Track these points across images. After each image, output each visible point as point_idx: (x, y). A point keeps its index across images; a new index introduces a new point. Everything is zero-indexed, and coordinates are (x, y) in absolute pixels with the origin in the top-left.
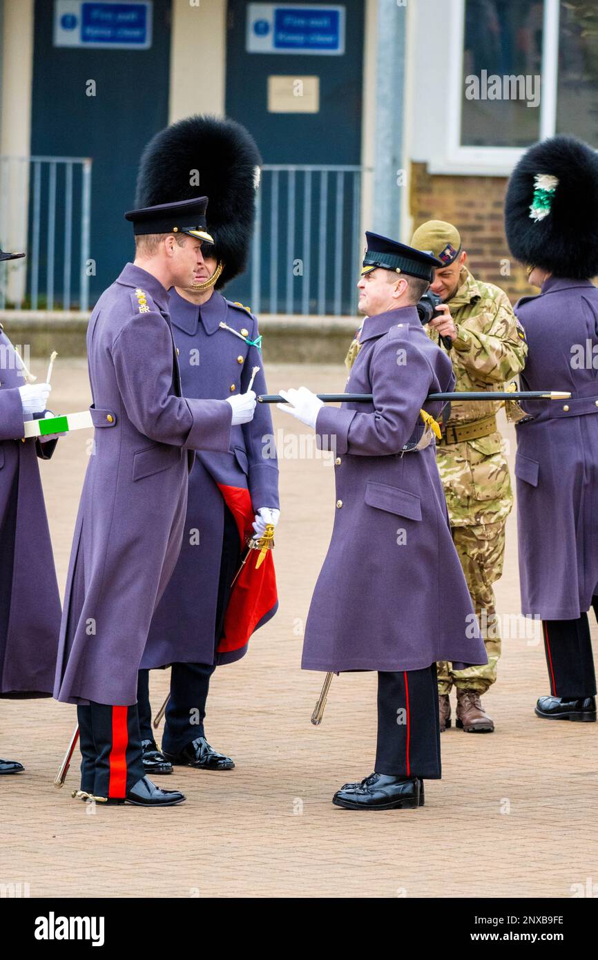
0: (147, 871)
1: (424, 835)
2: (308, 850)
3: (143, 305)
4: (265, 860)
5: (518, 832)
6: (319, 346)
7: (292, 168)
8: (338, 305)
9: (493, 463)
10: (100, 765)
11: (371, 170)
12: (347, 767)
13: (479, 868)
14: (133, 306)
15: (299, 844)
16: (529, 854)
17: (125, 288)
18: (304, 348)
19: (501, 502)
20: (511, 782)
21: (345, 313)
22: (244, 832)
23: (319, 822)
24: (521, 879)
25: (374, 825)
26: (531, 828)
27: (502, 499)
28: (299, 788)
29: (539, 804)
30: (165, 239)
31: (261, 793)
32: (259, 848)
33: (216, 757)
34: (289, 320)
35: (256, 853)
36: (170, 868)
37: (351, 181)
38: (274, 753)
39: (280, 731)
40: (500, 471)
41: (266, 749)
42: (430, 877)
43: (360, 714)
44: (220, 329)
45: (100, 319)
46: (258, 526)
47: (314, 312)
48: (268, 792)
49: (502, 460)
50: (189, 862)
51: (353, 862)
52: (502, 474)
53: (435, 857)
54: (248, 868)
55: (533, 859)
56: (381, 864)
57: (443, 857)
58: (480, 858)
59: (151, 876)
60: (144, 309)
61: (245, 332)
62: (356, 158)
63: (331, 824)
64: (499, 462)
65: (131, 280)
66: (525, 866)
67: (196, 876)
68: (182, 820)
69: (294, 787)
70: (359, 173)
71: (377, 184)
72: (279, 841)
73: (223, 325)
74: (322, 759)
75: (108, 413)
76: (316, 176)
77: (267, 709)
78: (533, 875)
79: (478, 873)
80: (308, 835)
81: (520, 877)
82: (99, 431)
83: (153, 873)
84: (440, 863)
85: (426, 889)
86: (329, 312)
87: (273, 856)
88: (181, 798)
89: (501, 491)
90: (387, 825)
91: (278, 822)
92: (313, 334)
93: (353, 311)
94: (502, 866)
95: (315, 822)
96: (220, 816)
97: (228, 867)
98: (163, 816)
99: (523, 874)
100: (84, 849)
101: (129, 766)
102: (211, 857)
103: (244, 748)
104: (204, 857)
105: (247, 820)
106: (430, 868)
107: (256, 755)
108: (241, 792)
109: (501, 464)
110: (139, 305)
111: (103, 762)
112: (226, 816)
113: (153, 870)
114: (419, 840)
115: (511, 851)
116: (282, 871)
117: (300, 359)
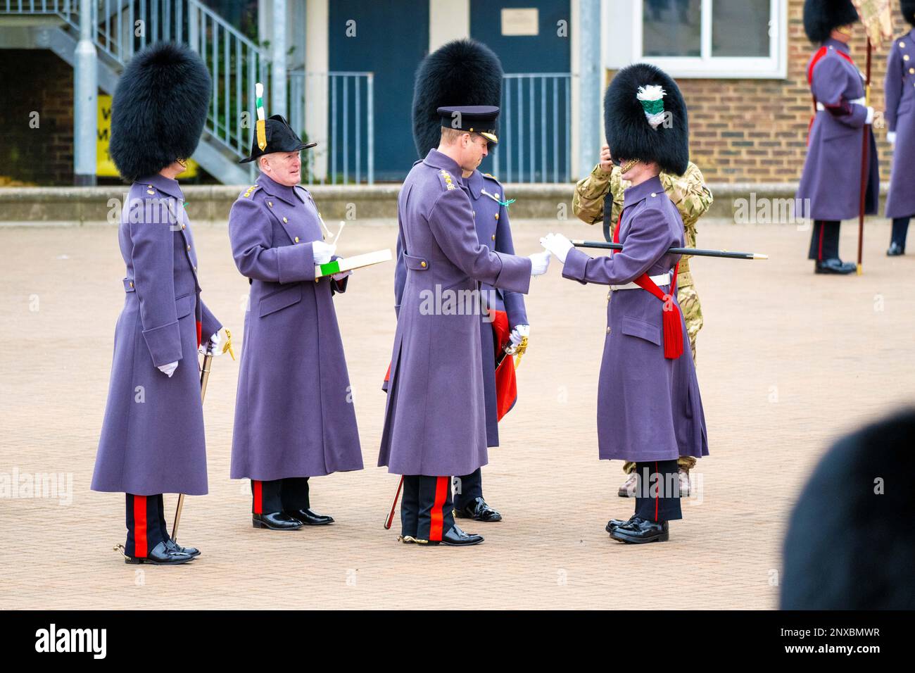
0: (426, 593)
1: (628, 562)
2: (544, 575)
3: (450, 184)
4: (511, 583)
5: (696, 558)
6: (543, 206)
7: (520, 76)
8: (556, 175)
9: (683, 293)
10: (423, 516)
11: (577, 76)
12: (570, 513)
13: (670, 586)
14: (441, 184)
15: (537, 571)
16: (705, 574)
17: (431, 169)
18: (532, 207)
19: (691, 322)
20: (690, 522)
21: (561, 181)
22: (496, 563)
23: (551, 555)
24: (699, 593)
25: (591, 556)
26: (706, 555)
27: (691, 320)
28: (535, 530)
29: (711, 537)
30: (462, 135)
31: (507, 534)
32: (508, 575)
33: (489, 512)
34: (521, 187)
35: (504, 578)
36: (443, 591)
37: (564, 85)
38: (517, 505)
39: (521, 488)
40: (689, 300)
41: (510, 502)
42: (633, 593)
43: (579, 474)
44: (482, 195)
45: (413, 191)
46: (515, 338)
47: (538, 180)
48: (513, 533)
49: (691, 291)
50: (456, 586)
51: (576, 583)
52: (691, 302)
53: (637, 578)
54: (500, 590)
55: (708, 578)
56: (597, 585)
57: (641, 578)
58: (670, 578)
59: (428, 597)
60: (451, 187)
61: (497, 196)
62: (567, 69)
63: (560, 556)
64: (688, 293)
65: (436, 163)
66: (702, 583)
67: (461, 596)
68: (450, 555)
69: (532, 530)
70: (570, 78)
71: (582, 86)
72: (521, 569)
73: (483, 192)
74: (551, 508)
75: (423, 260)
76: (538, 81)
77: (510, 473)
78: (709, 589)
79: (667, 589)
80: (543, 564)
81: (699, 591)
82: (414, 273)
83: (431, 595)
84: (641, 582)
85: (630, 602)
86: (550, 181)
87: (517, 580)
88: (481, 539)
89: (690, 314)
90: (600, 556)
91: (521, 555)
92: (538, 197)
93: (567, 179)
94: (686, 583)
95: (548, 555)
96: (478, 552)
97: (485, 589)
98: (437, 553)
99: (701, 589)
100: (379, 579)
101: (444, 517)
102: (472, 582)
103: (495, 501)
104: (468, 582)
105: (499, 555)
106: (633, 586)
107: (503, 507)
108: (493, 534)
109: (690, 294)
110: (447, 184)
111: (426, 514)
112: (482, 552)
113: (430, 593)
114: (624, 566)
115: (692, 573)
116: (524, 591)
117: (530, 215)
